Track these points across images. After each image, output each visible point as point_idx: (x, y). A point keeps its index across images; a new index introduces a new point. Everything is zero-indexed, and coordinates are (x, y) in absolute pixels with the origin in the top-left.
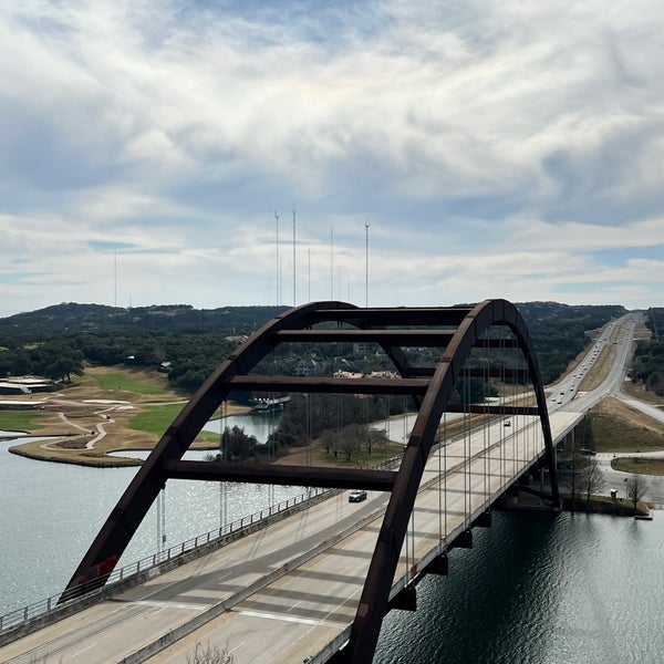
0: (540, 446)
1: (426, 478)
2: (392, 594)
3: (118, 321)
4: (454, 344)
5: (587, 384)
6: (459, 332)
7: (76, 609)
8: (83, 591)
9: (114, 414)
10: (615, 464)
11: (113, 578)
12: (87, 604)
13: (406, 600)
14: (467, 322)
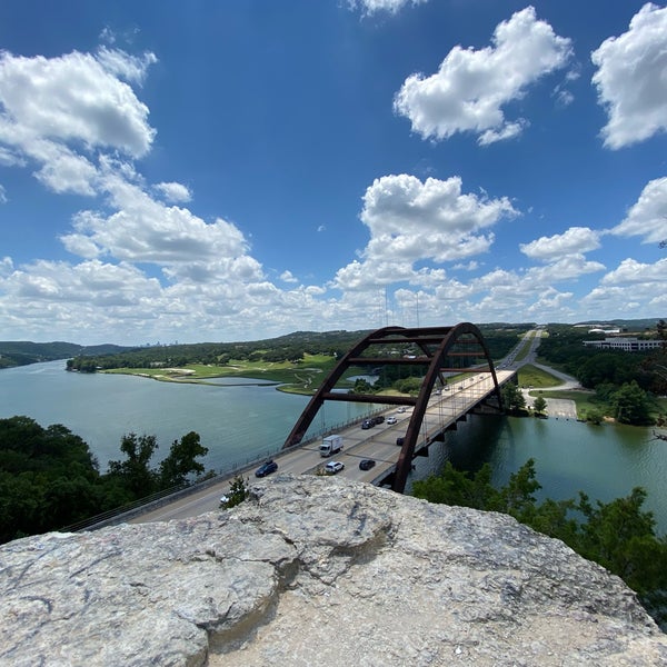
0: (492, 386)
1: (429, 404)
2: (416, 450)
3: (316, 337)
4: (444, 342)
5: (519, 358)
6: (446, 337)
7: (288, 452)
8: (291, 444)
9: (315, 374)
10: (530, 393)
11: (304, 440)
12: (291, 450)
13: (424, 452)
14: (450, 333)
